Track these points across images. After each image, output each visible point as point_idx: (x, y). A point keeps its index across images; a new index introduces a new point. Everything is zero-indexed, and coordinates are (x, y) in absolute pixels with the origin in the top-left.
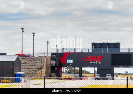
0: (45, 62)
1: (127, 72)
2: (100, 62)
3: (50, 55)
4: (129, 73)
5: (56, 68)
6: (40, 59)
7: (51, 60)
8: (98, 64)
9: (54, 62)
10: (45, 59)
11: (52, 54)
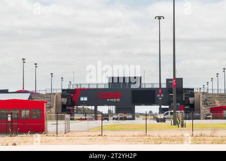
0: (55, 99)
1: (151, 112)
2: (118, 100)
3: (61, 91)
4: (154, 113)
5: (67, 107)
6: (49, 96)
7: (62, 97)
8: (117, 101)
9: (65, 100)
10: (55, 97)
11: (63, 90)
